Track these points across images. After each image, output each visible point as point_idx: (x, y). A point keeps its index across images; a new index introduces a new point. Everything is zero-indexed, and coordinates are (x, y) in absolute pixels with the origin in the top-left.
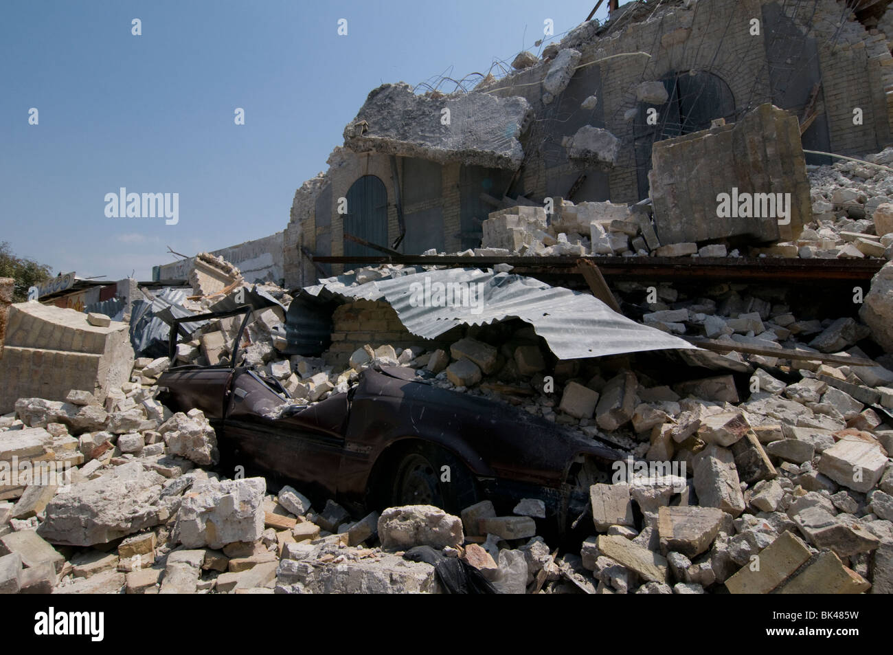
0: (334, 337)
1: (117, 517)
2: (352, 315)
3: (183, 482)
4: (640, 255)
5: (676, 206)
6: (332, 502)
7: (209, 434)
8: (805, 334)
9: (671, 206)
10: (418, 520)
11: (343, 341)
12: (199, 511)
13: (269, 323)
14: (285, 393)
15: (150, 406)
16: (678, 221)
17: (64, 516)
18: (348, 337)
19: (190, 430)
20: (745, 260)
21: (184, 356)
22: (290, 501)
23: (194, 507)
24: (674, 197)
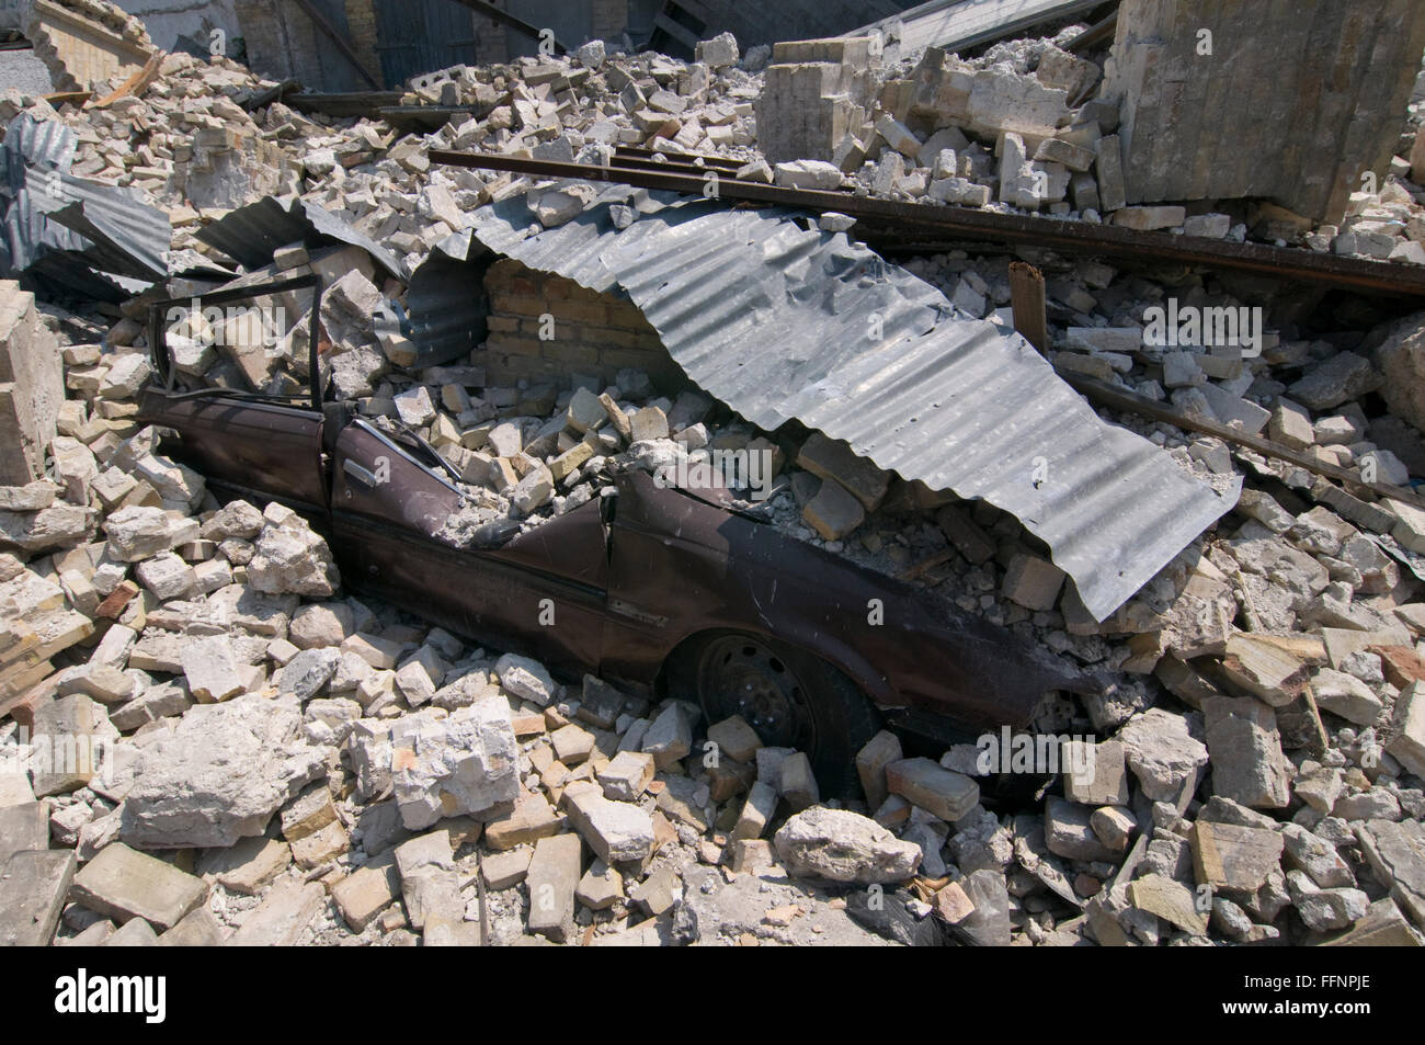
0: (494, 322)
1: (269, 797)
2: (529, 283)
3: (324, 670)
4: (1085, 219)
5: (1172, 127)
6: (592, 679)
7: (318, 549)
8: (1285, 367)
9: (1163, 126)
10: (862, 859)
11: (512, 334)
12: (426, 786)
13: (361, 301)
14: (445, 467)
15: (156, 472)
16: (1166, 157)
17: (169, 813)
18: (524, 327)
19: (288, 556)
20: (1253, 250)
21: (190, 366)
22: (524, 686)
23: (418, 782)
24: (1174, 110)
